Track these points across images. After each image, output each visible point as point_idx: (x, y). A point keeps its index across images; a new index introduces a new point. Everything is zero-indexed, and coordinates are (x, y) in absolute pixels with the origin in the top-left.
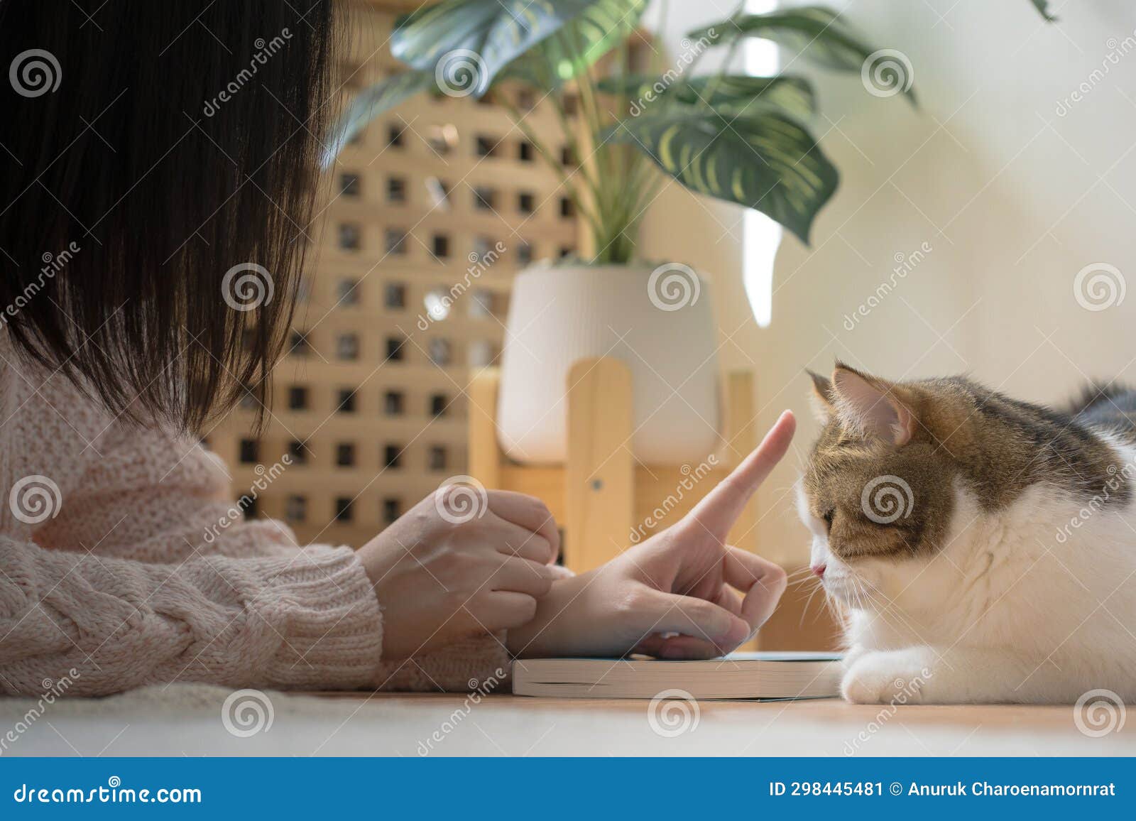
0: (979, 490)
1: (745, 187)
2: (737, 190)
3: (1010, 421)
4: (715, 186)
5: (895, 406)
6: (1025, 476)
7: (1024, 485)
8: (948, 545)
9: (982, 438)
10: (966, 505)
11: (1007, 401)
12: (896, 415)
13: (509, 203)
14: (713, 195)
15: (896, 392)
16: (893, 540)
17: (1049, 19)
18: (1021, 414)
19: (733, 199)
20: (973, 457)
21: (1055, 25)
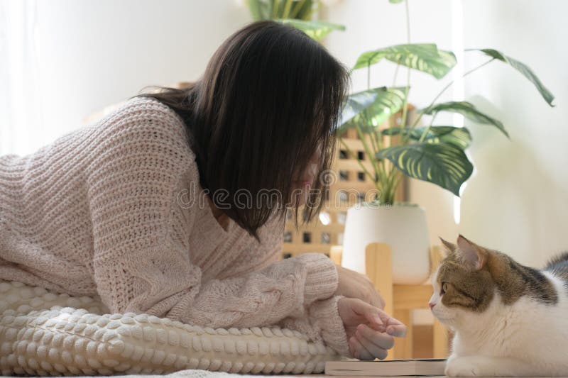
0: (502, 295)
1: (432, 175)
2: (429, 176)
3: (519, 272)
4: (420, 175)
5: (478, 255)
6: (521, 292)
7: (521, 296)
8: (488, 311)
9: (507, 276)
10: (497, 299)
11: (520, 265)
12: (478, 258)
13: (354, 177)
14: (419, 178)
15: (479, 249)
16: (469, 302)
17: (552, 106)
18: (524, 271)
19: (428, 180)
20: (502, 281)
21: (553, 108)
